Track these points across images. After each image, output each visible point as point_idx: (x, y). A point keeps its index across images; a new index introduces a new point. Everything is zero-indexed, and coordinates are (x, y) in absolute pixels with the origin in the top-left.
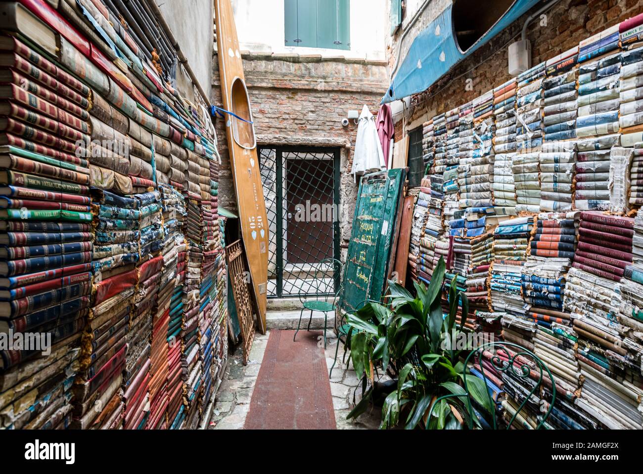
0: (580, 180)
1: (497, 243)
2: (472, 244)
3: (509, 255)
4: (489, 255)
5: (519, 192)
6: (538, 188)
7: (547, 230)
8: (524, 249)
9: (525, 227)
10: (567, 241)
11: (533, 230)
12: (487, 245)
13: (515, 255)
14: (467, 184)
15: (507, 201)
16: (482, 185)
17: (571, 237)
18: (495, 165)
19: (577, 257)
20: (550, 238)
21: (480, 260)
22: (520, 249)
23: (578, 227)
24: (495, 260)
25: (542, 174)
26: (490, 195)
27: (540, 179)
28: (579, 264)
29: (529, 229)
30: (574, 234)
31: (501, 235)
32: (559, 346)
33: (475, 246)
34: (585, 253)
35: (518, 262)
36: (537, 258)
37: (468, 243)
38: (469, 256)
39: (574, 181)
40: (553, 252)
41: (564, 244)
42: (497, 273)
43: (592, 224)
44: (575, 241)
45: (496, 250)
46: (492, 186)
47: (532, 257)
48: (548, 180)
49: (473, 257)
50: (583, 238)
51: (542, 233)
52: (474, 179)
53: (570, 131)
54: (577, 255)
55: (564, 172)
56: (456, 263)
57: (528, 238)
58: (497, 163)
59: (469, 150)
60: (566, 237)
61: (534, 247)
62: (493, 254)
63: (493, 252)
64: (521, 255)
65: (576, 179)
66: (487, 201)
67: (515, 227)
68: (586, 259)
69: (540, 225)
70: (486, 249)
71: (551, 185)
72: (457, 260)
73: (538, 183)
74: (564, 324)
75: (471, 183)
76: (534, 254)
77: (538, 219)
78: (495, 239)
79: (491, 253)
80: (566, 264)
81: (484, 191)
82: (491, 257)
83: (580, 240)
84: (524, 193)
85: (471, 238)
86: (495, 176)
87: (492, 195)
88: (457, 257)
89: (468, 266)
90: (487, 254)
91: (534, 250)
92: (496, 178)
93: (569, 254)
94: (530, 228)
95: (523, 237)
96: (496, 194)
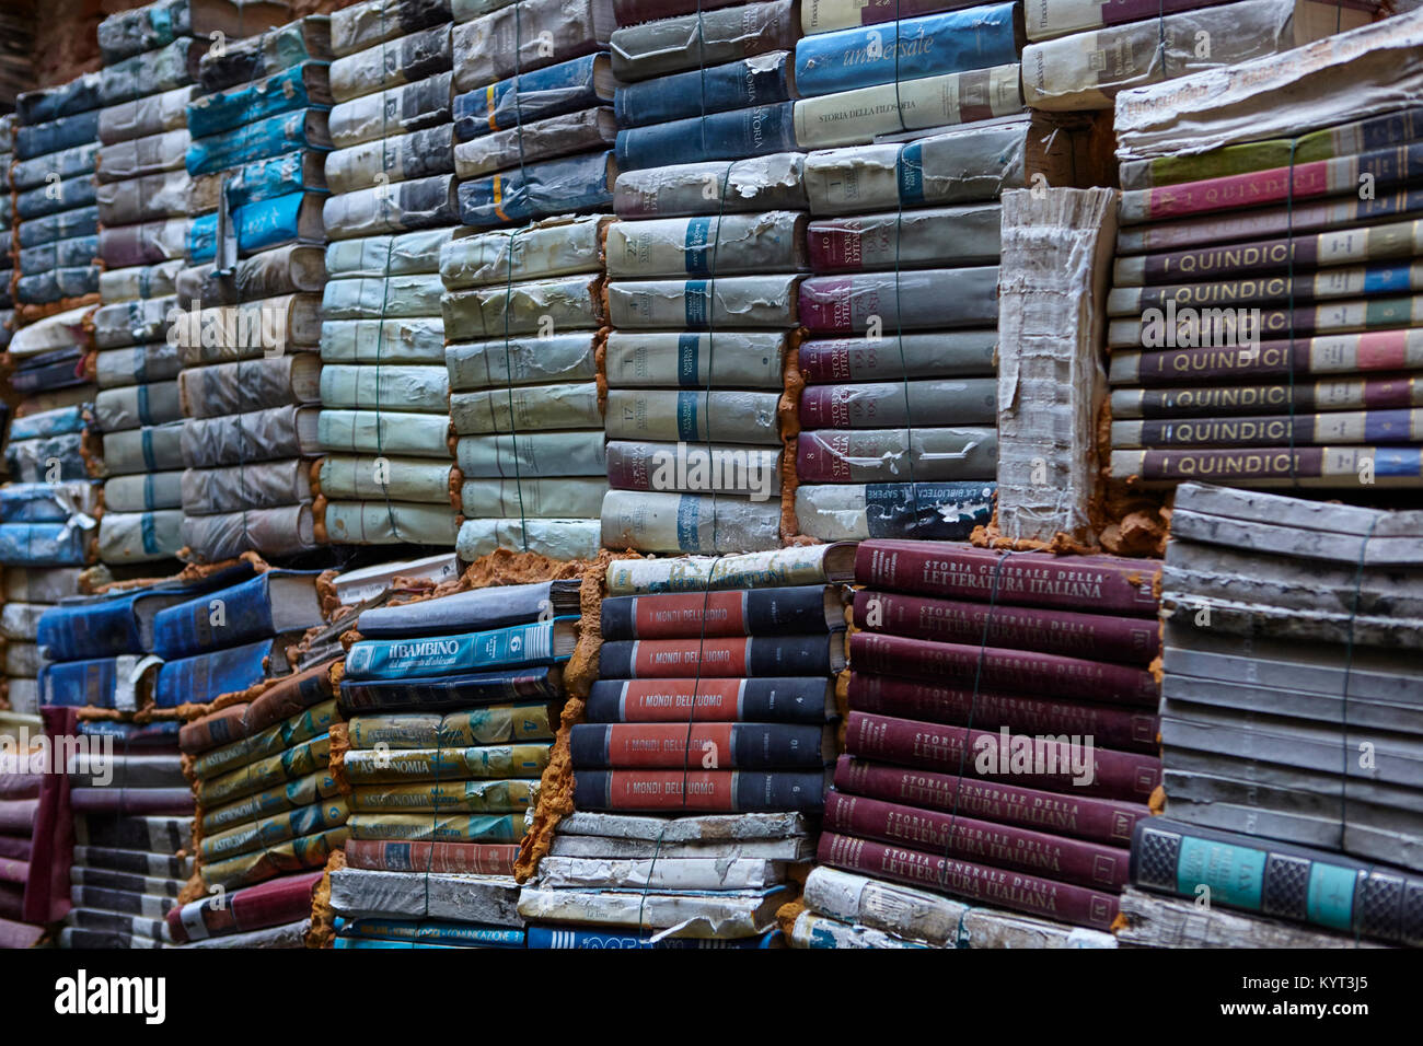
0: (826, 372)
1: (360, 742)
2: (199, 750)
3: (441, 807)
4: (309, 817)
5: (476, 452)
6: (596, 418)
8: (533, 770)
9: (537, 639)
10: (785, 714)
11: (582, 652)
12: (298, 752)
13: (472, 809)
14: (147, 418)
15: (404, 514)
16: (249, 420)
17: (806, 690)
18: (328, 300)
19: (847, 804)
20: (684, 701)
21: (250, 847)
23: (842, 629)
24: (351, 845)
25: (614, 337)
26: (303, 488)
27: (601, 367)
28: (856, 845)
29: (561, 652)
30: (823, 669)
31: (383, 690)
33: (210, 761)
34: (884, 774)
35: (494, 853)
37: (170, 744)
38: (172, 828)
39: (793, 376)
40: (702, 784)
41: (766, 734)
43: (928, 607)
44: (829, 713)
45: (358, 785)
46: (309, 431)
47: (584, 820)
48: (651, 372)
49: (207, 831)
50: (876, 686)
51: (627, 676)
52: (198, 387)
53: (759, 112)
54: (845, 789)
56: (89, 880)
57: (556, 703)
58: (338, 293)
59: (163, 216)
60: (776, 688)
61: (588, 760)
62: (333, 809)
63: (335, 797)
64: (516, 806)
65: (802, 364)
66: (284, 518)
68: (897, 813)
69: (618, 630)
70: (290, 774)
71: (667, 404)
72: (93, 860)
73: (591, 388)
75: (175, 415)
76: (591, 799)
77: (603, 587)
78: (345, 714)
79: (319, 798)
80: (787, 851)
81: (264, 458)
82: (319, 825)
83: (857, 701)
84: (506, 457)
85: (187, 708)
86: (327, 369)
87: (314, 481)
88: (95, 840)
89: (171, 890)
90: (291, 805)
91: (591, 776)
92: (336, 378)
93: (799, 785)
94: (565, 644)
95: (525, 697)
96: (340, 474)
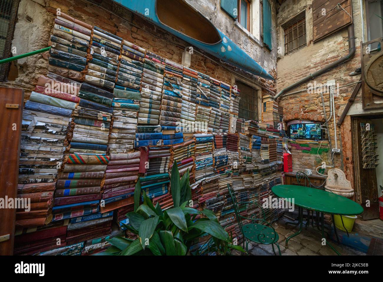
1: (197, 146)
3: (204, 151)
7: (217, 139)
8: (211, 147)
12: (190, 148)
13: (207, 150)
16: (174, 113)
20: (220, 142)
22: (209, 147)
24: (195, 155)
28: (228, 149)
31: (200, 142)
32: (227, 177)
35: (208, 153)
36: (217, 149)
38: (167, 158)
40: (221, 146)
41: (224, 143)
42: (199, 161)
47: (216, 149)
48: (213, 120)
55: (219, 119)
60: (224, 141)
61: (215, 145)
64: (210, 150)
67: (208, 138)
70: (188, 150)
71: (213, 123)
74: (228, 169)
76: (216, 148)
93: (226, 146)
95: (210, 142)
